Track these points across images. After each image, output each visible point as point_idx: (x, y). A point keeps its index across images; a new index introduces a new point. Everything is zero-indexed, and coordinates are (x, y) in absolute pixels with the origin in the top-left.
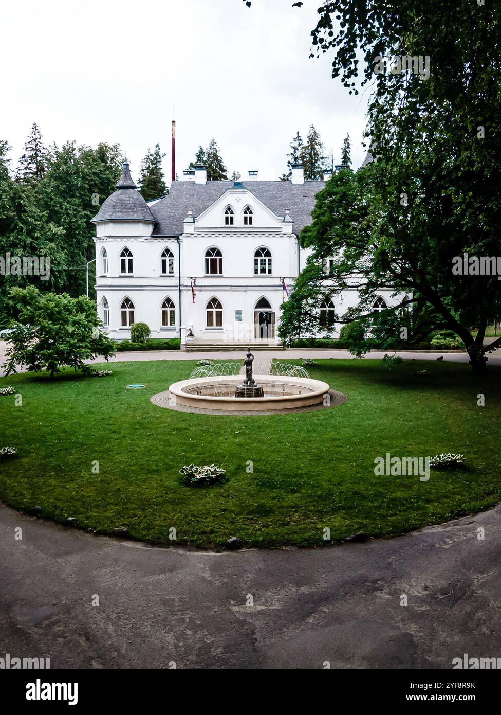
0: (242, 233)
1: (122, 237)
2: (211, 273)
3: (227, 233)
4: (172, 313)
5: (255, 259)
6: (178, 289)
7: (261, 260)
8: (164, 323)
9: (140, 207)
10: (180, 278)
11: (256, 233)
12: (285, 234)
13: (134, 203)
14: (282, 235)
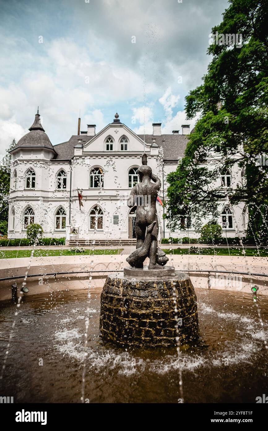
0: (119, 156)
1: (28, 161)
2: (95, 187)
3: (108, 156)
4: (64, 218)
5: (129, 176)
6: (69, 199)
7: (134, 177)
8: (58, 227)
9: (43, 139)
10: (71, 191)
11: (130, 156)
12: (152, 156)
13: (40, 137)
14: (150, 157)
